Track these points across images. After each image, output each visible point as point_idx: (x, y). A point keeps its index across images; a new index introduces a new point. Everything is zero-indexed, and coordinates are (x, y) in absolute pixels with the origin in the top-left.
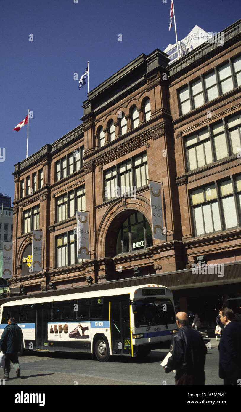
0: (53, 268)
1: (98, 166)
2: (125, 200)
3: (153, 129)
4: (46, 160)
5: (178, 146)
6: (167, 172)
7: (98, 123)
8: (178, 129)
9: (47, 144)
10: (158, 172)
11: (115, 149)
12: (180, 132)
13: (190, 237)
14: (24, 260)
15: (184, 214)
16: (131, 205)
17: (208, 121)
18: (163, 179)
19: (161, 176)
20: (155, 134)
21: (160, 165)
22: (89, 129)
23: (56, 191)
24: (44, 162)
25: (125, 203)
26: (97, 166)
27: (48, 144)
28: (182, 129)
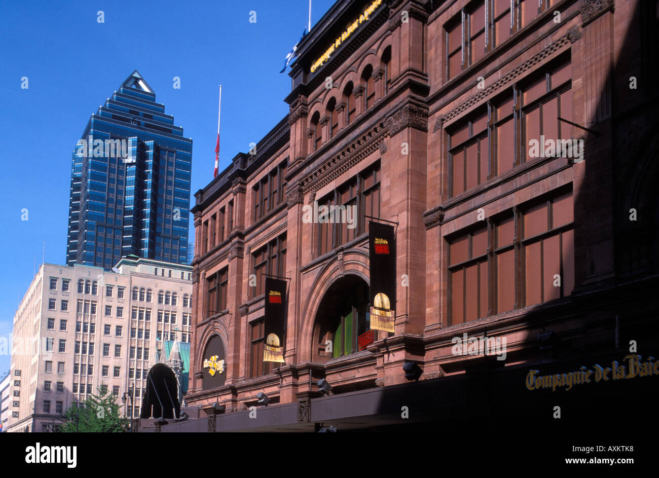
0: (243, 379)
1: (309, 192)
2: (343, 257)
3: (391, 116)
4: (238, 183)
5: (435, 149)
6: (406, 201)
7: (313, 108)
8: (437, 113)
9: (240, 153)
10: (393, 202)
11: (333, 158)
12: (440, 118)
13: (437, 329)
14: (206, 364)
15: (433, 284)
16: (351, 265)
17: (489, 93)
18: (400, 215)
19: (397, 210)
20: (394, 124)
21: (397, 187)
22: (297, 120)
23: (252, 242)
24: (235, 187)
25: (343, 262)
26: (307, 193)
27: (242, 152)
28: (444, 111)
